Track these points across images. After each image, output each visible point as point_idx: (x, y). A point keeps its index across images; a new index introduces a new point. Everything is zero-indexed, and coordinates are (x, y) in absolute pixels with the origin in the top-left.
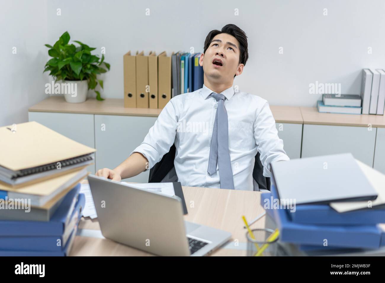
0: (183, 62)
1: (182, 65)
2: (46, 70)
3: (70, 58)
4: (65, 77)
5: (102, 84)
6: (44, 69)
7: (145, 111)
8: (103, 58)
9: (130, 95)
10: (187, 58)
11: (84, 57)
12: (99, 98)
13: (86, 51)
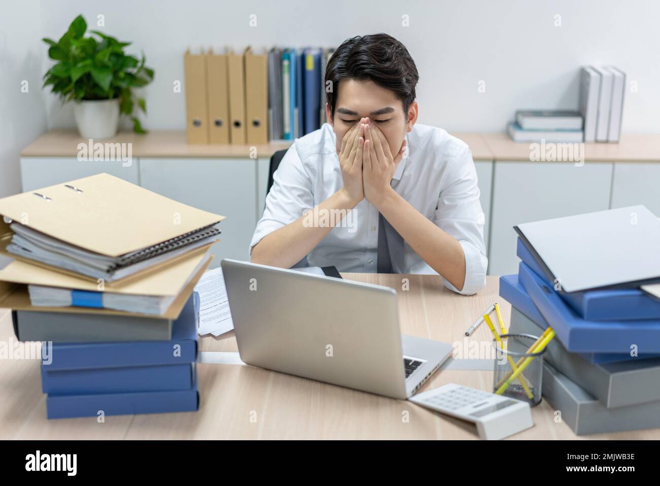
0: (286, 63)
1: (286, 69)
2: (46, 84)
3: (88, 62)
4: (82, 95)
5: (143, 105)
6: (42, 83)
7: (224, 149)
8: (144, 61)
9: (197, 123)
10: (293, 57)
11: (113, 59)
12: (138, 130)
13: (117, 49)
